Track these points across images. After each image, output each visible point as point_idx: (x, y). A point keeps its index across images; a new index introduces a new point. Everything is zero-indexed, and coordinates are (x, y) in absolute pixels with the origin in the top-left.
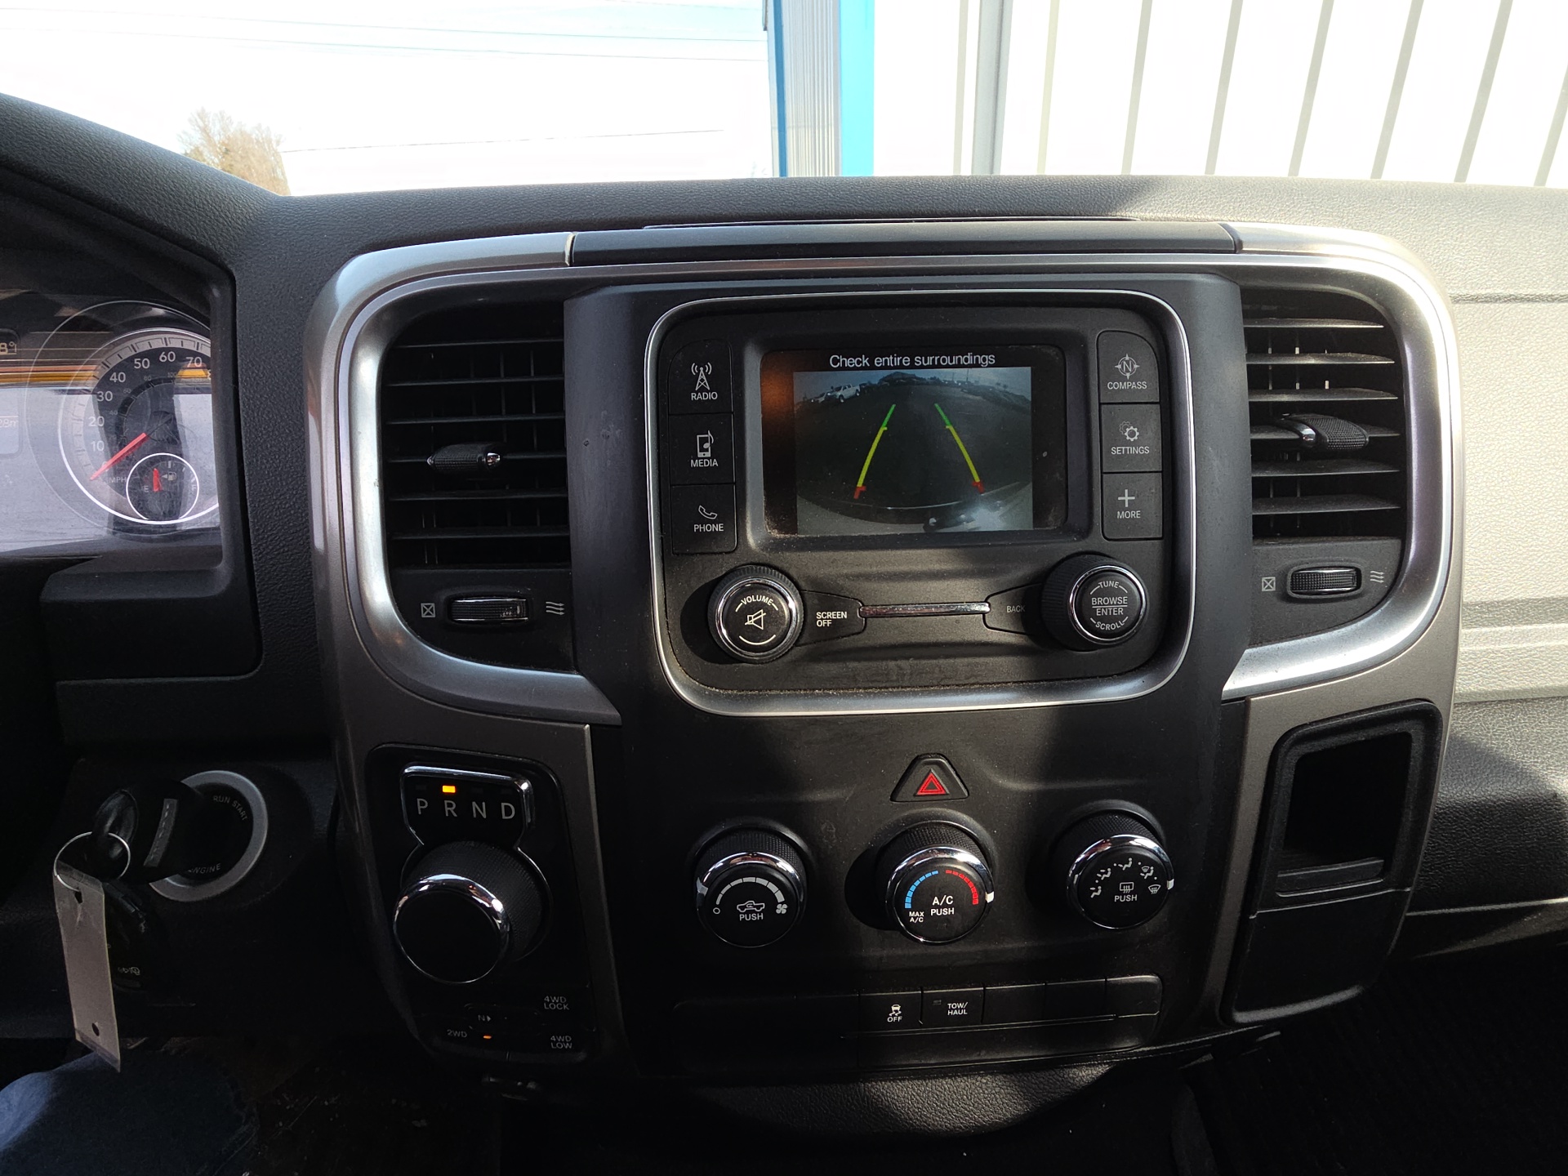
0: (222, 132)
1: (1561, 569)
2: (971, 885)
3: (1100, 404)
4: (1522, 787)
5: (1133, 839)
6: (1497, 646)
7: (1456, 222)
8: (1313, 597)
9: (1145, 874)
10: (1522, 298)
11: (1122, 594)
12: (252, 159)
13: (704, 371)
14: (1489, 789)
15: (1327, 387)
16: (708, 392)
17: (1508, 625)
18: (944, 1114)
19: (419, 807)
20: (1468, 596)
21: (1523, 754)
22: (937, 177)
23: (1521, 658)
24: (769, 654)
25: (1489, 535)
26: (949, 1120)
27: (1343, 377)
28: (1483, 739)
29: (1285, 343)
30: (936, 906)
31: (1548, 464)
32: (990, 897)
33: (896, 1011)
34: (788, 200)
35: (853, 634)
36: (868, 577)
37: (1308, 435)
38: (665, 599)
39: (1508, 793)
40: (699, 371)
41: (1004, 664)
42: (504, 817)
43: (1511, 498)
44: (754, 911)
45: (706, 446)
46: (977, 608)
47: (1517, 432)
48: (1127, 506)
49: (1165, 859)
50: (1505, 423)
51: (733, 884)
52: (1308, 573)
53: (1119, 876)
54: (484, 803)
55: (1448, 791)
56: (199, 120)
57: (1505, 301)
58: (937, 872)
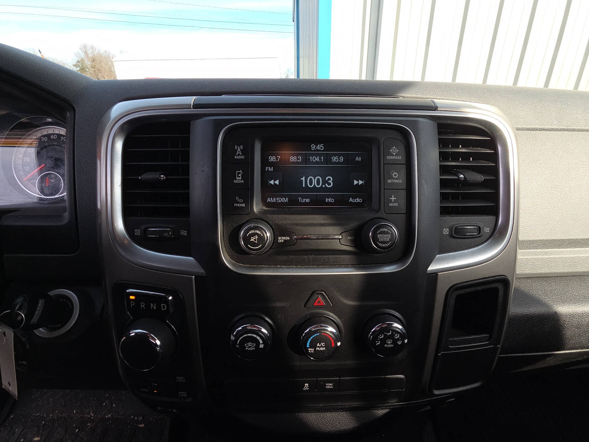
0: (92, 53)
1: (559, 229)
2: (331, 339)
3: (384, 164)
4: (544, 309)
5: (393, 324)
6: (536, 257)
7: (522, 101)
8: (463, 236)
9: (396, 337)
10: (546, 129)
11: (389, 233)
12: (103, 63)
13: (240, 148)
14: (531, 309)
15: (471, 160)
16: (241, 155)
17: (540, 249)
18: (327, 426)
19: (132, 305)
20: (521, 238)
21: (545, 297)
22: (334, 80)
23: (545, 261)
24: (259, 252)
25: (533, 216)
26: (329, 428)
27: (478, 156)
28: (530, 291)
29: (456, 143)
30: (318, 347)
31: (555, 190)
32: (339, 344)
33: (307, 386)
34: (278, 86)
35: (291, 245)
36: (297, 225)
37: (462, 177)
38: (223, 231)
39: (538, 311)
40: (238, 148)
41: (346, 258)
42: (162, 309)
43: (541, 202)
44: (251, 347)
45: (240, 175)
46: (337, 237)
47: (543, 178)
48: (393, 201)
49: (404, 332)
50: (539, 175)
51: (244, 336)
52: (462, 228)
53: (386, 337)
54: (155, 304)
55: (516, 310)
56: (84, 49)
57: (540, 130)
58: (319, 334)
